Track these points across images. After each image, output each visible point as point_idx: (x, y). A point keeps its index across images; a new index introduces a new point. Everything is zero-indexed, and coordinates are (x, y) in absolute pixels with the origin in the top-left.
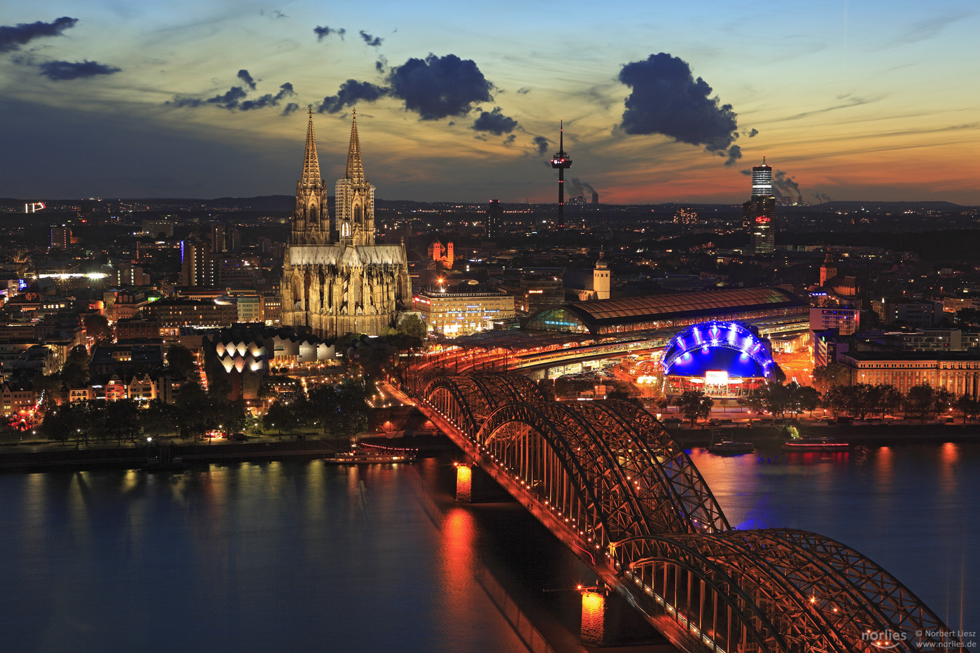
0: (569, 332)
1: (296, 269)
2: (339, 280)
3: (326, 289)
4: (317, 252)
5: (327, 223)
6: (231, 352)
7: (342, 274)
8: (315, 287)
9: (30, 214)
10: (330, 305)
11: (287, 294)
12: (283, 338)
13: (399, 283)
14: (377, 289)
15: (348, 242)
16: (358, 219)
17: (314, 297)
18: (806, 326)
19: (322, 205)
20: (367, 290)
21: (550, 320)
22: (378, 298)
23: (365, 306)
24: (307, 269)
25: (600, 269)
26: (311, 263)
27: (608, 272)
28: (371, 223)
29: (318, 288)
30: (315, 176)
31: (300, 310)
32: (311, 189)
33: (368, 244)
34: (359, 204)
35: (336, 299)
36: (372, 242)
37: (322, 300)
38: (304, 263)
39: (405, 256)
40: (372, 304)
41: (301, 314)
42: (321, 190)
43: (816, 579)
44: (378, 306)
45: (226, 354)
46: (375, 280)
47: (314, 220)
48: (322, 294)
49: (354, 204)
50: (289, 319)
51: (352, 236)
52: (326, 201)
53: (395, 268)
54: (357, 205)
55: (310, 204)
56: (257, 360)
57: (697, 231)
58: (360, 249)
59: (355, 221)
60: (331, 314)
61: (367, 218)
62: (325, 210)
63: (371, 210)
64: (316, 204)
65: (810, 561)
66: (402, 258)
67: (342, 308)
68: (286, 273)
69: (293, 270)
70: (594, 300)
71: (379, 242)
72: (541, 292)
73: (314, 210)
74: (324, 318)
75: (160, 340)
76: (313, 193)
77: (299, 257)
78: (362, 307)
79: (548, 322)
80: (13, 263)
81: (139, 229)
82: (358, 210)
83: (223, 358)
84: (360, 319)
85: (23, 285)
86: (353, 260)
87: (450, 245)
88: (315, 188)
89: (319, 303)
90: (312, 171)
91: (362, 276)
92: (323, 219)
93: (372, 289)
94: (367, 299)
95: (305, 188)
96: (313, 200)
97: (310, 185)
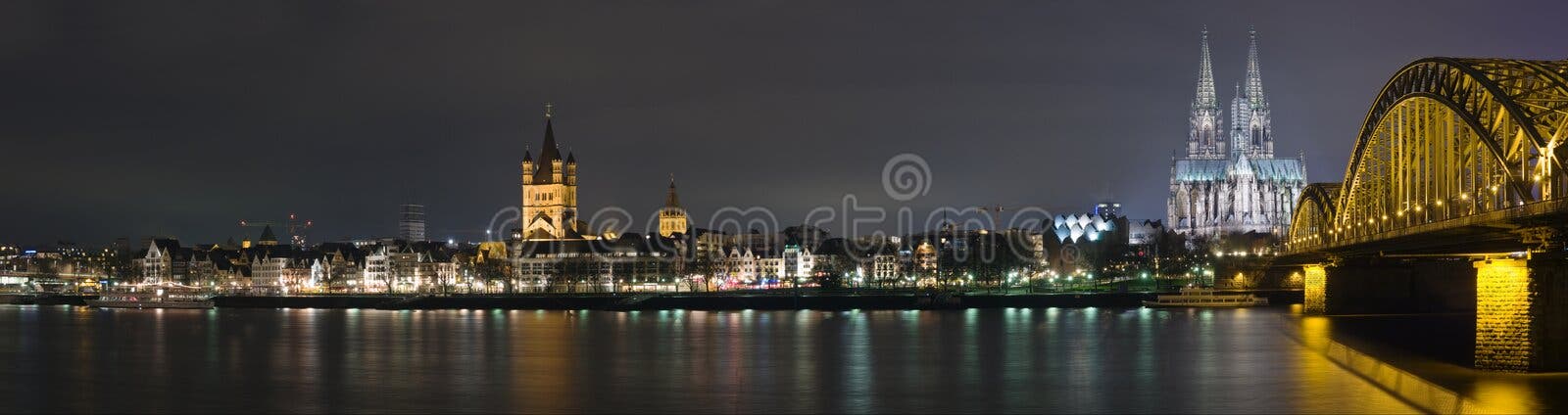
1: (1182, 185)
2: (1225, 187)
3: (1211, 197)
4: (1206, 166)
5: (1221, 145)
7: (1229, 183)
8: (1201, 196)
10: (1216, 215)
15: (1240, 154)
16: (1256, 142)
17: (1200, 208)
19: (1217, 128)
20: (1256, 196)
22: (1269, 206)
23: (1254, 214)
26: (1199, 178)
28: (1270, 145)
29: (1203, 198)
30: (1210, 96)
31: (1186, 226)
32: (1205, 109)
34: (1258, 124)
35: (1223, 207)
37: (1207, 211)
38: (1191, 180)
40: (1262, 213)
41: (1186, 231)
42: (1216, 110)
44: (1270, 215)
46: (1266, 187)
47: (1206, 142)
48: (1207, 204)
49: (1252, 124)
52: (1220, 122)
53: (1293, 183)
54: (1255, 126)
55: (1203, 126)
59: (1253, 143)
60: (1216, 225)
61: (1266, 139)
62: (1220, 131)
63: (1269, 132)
64: (1210, 125)
67: (1227, 217)
68: (1171, 188)
69: (1179, 187)
71: (1278, 155)
73: (1207, 131)
76: (1207, 113)
78: (1251, 216)
82: (1256, 131)
88: (1209, 109)
89: (1204, 216)
90: (1207, 90)
91: (1252, 182)
92: (1218, 140)
93: (1262, 196)
94: (1256, 205)
95: (1197, 110)
96: (1206, 121)
97: (1204, 105)
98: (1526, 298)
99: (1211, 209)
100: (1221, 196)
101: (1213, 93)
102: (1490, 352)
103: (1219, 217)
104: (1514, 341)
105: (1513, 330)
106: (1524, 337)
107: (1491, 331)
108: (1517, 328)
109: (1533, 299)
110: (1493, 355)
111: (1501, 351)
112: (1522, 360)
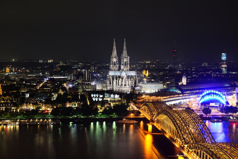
0: (176, 93)
2: (121, 79)
3: (117, 81)
4: (116, 72)
5: (118, 66)
6: (95, 96)
7: (121, 78)
8: (115, 80)
9: (50, 63)
10: (118, 85)
11: (108, 82)
12: (107, 93)
13: (135, 80)
14: (130, 82)
15: (123, 70)
16: (125, 65)
18: (234, 92)
21: (172, 89)
22: (130, 84)
24: (113, 77)
25: (184, 77)
26: (114, 75)
27: (186, 78)
28: (129, 65)
29: (115, 81)
31: (111, 86)
33: (128, 71)
34: (126, 61)
35: (120, 84)
36: (129, 70)
37: (116, 84)
38: (112, 75)
40: (128, 85)
41: (111, 87)
42: (117, 58)
43: (236, 155)
45: (94, 96)
46: (129, 79)
47: (115, 65)
50: (109, 88)
51: (124, 69)
52: (118, 60)
53: (134, 77)
56: (101, 98)
57: (208, 68)
58: (126, 72)
60: (119, 87)
61: (127, 64)
62: (117, 62)
63: (129, 63)
64: (115, 61)
65: (235, 150)
66: (136, 74)
67: (121, 86)
68: (108, 77)
69: (109, 77)
70: (182, 85)
71: (130, 70)
72: (169, 83)
73: (115, 62)
74: (117, 88)
75: (78, 93)
76: (115, 58)
77: (111, 73)
78: (126, 86)
79: (171, 90)
80: (45, 74)
81: (74, 66)
82: (125, 62)
83: (93, 98)
84: (125, 89)
85: (48, 79)
86: (124, 74)
87: (147, 71)
90: (115, 53)
91: (126, 78)
92: (117, 64)
93: (128, 82)
95: (113, 57)
96: (115, 60)
97: (114, 56)
100: (120, 81)
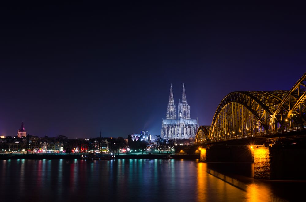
1: (165, 126)
2: (177, 127)
3: (173, 129)
5: (175, 115)
8: (170, 129)
15: (181, 118)
16: (185, 114)
19: (174, 110)
20: (185, 129)
22: (189, 132)
23: (184, 134)
24: (168, 126)
26: (170, 124)
28: (189, 116)
30: (172, 102)
32: (171, 106)
34: (185, 110)
35: (176, 132)
38: (168, 124)
39: (198, 122)
40: (187, 134)
41: (166, 138)
42: (174, 106)
44: (189, 134)
46: (188, 127)
47: (172, 114)
48: (172, 131)
49: (184, 110)
52: (175, 109)
53: (195, 125)
55: (171, 110)
59: (184, 115)
60: (174, 137)
61: (187, 114)
62: (175, 112)
63: (189, 112)
64: (172, 110)
66: (197, 123)
67: (177, 135)
68: (162, 127)
73: (172, 112)
76: (172, 107)
77: (166, 122)
82: (185, 112)
84: (183, 138)
86: (181, 121)
88: (172, 105)
89: (171, 134)
90: (172, 101)
91: (184, 125)
92: (175, 114)
93: (187, 129)
94: (185, 132)
96: (171, 109)
97: (171, 105)
98: (269, 158)
99: (173, 132)
100: (175, 129)
101: (173, 102)
102: (259, 173)
103: (175, 135)
104: (266, 170)
105: (265, 167)
106: (269, 169)
107: (258, 167)
108: (266, 166)
109: (270, 158)
110: (259, 174)
111: (262, 173)
112: (268, 176)
